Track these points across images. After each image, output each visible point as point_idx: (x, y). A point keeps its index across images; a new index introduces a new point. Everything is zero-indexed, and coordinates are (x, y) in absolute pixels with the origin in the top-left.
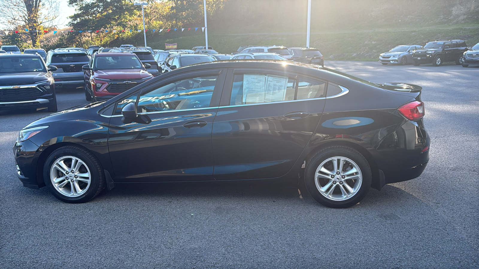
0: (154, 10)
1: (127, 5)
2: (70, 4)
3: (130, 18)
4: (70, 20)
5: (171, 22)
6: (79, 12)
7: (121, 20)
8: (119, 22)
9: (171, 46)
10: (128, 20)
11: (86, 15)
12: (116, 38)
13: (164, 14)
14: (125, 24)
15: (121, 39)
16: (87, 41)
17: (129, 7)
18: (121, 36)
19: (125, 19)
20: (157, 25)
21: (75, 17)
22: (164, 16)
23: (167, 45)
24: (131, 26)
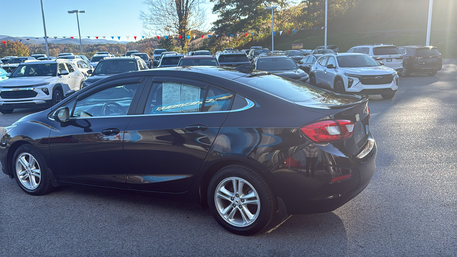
0: (286, 13)
1: (262, 9)
2: (214, 11)
3: (263, 22)
4: (213, 25)
5: (302, 23)
6: (221, 18)
7: (255, 24)
8: (253, 26)
9: (298, 46)
10: (261, 24)
11: (227, 20)
12: (249, 41)
13: (296, 16)
14: (258, 27)
15: (254, 41)
16: (226, 44)
17: (263, 11)
18: (255, 38)
19: (259, 23)
20: (288, 26)
21: (217, 23)
22: (296, 18)
23: (294, 45)
24: (263, 29)
